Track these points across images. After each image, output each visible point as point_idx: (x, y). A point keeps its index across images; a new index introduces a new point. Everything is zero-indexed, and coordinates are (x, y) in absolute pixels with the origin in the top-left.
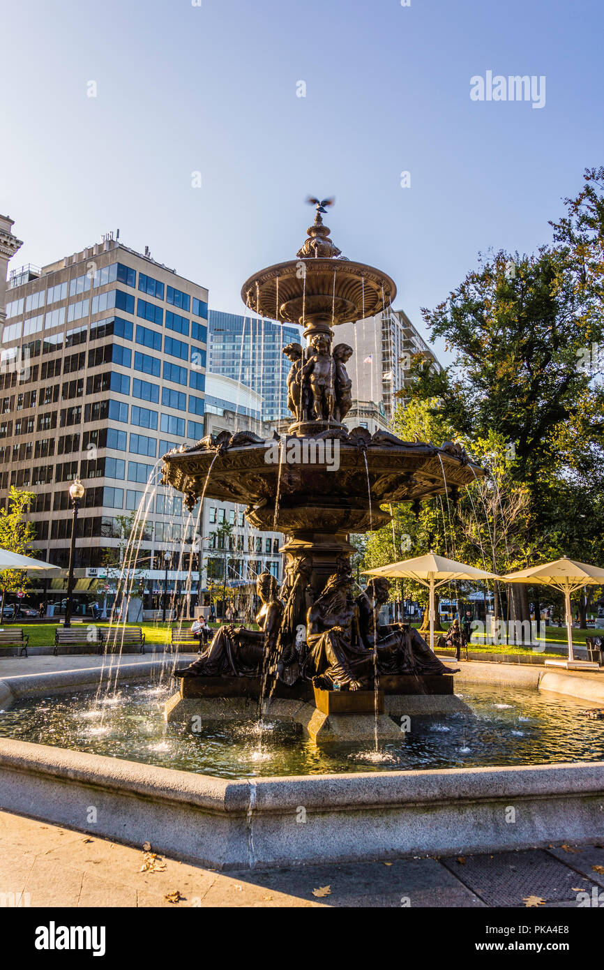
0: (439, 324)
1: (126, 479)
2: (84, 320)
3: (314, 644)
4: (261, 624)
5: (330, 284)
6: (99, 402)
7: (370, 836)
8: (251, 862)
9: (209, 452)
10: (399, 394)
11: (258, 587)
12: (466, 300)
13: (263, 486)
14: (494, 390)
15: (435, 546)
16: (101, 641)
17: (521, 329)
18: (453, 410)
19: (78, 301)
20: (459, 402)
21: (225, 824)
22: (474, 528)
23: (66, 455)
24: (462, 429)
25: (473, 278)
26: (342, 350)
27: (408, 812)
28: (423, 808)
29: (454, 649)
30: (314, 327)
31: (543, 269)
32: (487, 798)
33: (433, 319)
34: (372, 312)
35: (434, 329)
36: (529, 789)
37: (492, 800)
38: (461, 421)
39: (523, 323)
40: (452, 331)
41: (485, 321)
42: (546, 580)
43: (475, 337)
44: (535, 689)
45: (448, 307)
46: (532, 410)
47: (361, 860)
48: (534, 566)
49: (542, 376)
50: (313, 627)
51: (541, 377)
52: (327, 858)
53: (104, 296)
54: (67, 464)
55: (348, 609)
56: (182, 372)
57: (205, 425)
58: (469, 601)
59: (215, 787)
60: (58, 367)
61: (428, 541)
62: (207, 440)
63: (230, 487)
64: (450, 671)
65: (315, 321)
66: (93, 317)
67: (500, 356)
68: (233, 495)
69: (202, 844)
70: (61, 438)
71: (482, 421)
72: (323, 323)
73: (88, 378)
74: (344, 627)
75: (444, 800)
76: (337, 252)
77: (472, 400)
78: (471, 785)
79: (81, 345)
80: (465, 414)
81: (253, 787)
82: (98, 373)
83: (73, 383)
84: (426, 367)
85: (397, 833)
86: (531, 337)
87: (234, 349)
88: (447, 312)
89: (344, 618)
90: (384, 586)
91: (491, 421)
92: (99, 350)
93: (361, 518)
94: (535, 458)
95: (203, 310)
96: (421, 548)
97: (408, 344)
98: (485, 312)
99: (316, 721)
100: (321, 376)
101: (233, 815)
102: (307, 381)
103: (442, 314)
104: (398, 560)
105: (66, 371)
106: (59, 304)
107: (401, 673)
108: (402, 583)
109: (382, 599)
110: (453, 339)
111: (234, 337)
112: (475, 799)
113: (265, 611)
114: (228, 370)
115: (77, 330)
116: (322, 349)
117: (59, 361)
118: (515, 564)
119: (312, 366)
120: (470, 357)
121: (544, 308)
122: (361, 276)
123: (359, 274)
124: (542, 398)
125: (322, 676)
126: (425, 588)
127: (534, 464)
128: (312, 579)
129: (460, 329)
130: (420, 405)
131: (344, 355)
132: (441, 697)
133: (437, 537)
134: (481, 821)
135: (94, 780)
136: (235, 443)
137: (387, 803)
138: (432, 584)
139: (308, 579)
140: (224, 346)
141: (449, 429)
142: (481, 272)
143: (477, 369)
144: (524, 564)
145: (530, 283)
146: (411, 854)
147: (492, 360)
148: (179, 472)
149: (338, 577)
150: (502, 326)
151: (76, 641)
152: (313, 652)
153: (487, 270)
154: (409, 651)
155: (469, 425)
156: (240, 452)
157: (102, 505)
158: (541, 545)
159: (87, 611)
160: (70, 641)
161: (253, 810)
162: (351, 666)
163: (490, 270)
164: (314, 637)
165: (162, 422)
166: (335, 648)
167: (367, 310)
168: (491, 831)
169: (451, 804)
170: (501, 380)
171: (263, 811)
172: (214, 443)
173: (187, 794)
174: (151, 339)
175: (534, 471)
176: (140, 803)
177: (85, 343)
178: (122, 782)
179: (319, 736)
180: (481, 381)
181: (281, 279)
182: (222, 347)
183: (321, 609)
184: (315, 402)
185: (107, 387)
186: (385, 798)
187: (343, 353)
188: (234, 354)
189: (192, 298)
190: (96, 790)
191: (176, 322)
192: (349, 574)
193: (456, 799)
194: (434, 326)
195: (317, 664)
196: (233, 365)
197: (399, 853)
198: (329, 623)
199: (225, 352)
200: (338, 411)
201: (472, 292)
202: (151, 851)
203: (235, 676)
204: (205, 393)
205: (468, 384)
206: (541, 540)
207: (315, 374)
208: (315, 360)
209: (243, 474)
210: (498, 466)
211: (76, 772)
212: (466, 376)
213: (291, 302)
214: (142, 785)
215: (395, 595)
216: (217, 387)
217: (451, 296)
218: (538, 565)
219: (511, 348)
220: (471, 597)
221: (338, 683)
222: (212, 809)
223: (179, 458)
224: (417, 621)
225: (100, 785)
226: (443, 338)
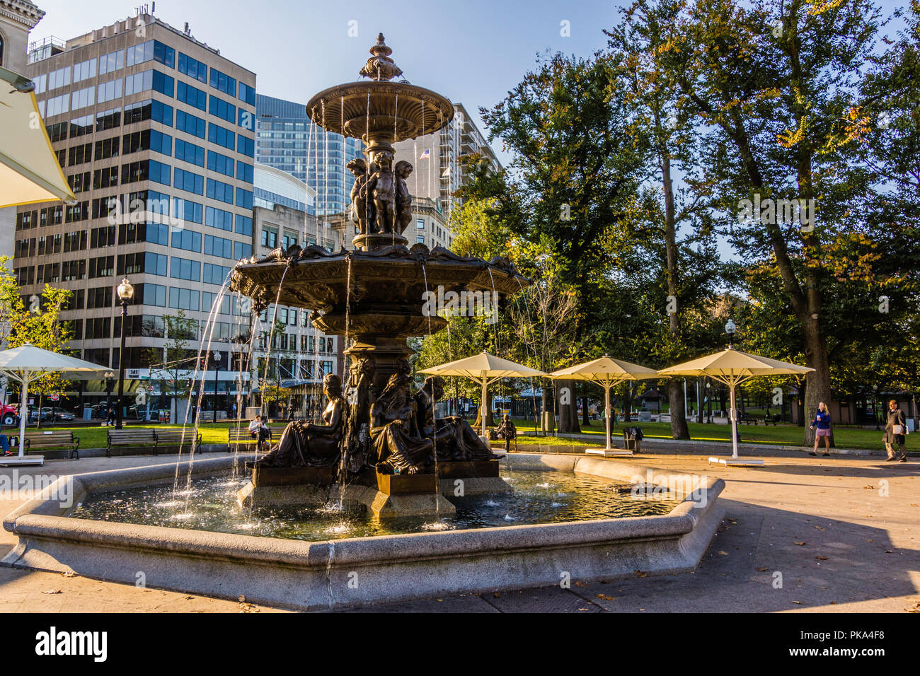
0: (497, 125)
1: (169, 275)
2: (117, 102)
3: (377, 436)
4: (328, 419)
5: (392, 105)
6: (136, 193)
7: (426, 581)
8: (330, 604)
9: (280, 263)
10: (457, 194)
11: (324, 386)
12: (524, 100)
13: (330, 294)
14: (548, 193)
15: (489, 345)
16: (155, 442)
17: (575, 133)
18: (509, 212)
19: (109, 81)
20: (515, 203)
21: (309, 576)
22: (525, 329)
23: (100, 249)
24: (517, 230)
25: (531, 79)
26: (403, 167)
27: (457, 562)
28: (469, 558)
29: (504, 442)
30: (377, 144)
31: (598, 73)
32: (519, 548)
33: (491, 119)
34: (430, 130)
35: (492, 129)
36: (552, 540)
37: (523, 550)
38: (516, 222)
39: (578, 127)
40: (510, 132)
41: (541, 124)
42: (589, 377)
43: (532, 138)
44: (571, 472)
45: (506, 107)
46: (583, 214)
47: (419, 599)
48: (578, 363)
49: (594, 180)
50: (376, 421)
51: (594, 182)
52: (391, 598)
53: (139, 77)
54: (101, 259)
55: (407, 405)
56: (228, 161)
57: (254, 220)
58: (522, 397)
59: (301, 548)
60: (89, 152)
61: (483, 340)
62: (278, 252)
63: (298, 294)
64: (496, 457)
65: (378, 139)
66: (127, 99)
67: (555, 159)
68: (302, 302)
69: (289, 593)
70: (94, 231)
71: (537, 223)
72: (386, 141)
73: (123, 166)
74: (404, 420)
75: (484, 551)
76: (398, 72)
77: (528, 202)
78: (506, 539)
79: (114, 129)
80: (521, 215)
81: (332, 546)
82: (135, 161)
83: (106, 171)
84: (484, 168)
85: (447, 578)
86: (585, 141)
87: (283, 137)
88: (505, 112)
89: (404, 413)
90: (439, 384)
91: (545, 223)
92: (135, 135)
93: (420, 323)
94: (586, 260)
95: (250, 95)
96: (476, 347)
97: (467, 139)
98: (542, 113)
99: (379, 501)
100: (383, 191)
101: (315, 569)
102: (371, 196)
103: (500, 114)
104: (454, 359)
105: (98, 158)
106: (87, 83)
107: (454, 460)
108: (457, 381)
109: (439, 395)
110: (510, 140)
111: (284, 125)
112: (509, 549)
113: (331, 407)
114: (277, 160)
115: (110, 112)
116: (384, 166)
117: (89, 146)
118: (562, 361)
119: (375, 181)
120: (526, 159)
121: (598, 113)
122: (422, 99)
123: (419, 97)
124: (594, 201)
125: (384, 463)
126: (480, 385)
127: (584, 266)
128: (374, 378)
129: (518, 131)
130: (477, 205)
131: (405, 172)
132: (488, 479)
133: (491, 336)
134: (514, 567)
135: (192, 549)
136: (305, 256)
137: (440, 555)
138: (484, 381)
139: (371, 378)
140: (272, 134)
141: (505, 230)
142: (538, 73)
143: (534, 171)
144: (571, 362)
145: (586, 86)
146: (458, 593)
147: (548, 162)
148: (250, 282)
149: (398, 376)
150: (557, 128)
151: (129, 443)
152: (376, 443)
153: (545, 71)
154: (461, 442)
155: (524, 226)
156: (310, 265)
157: (142, 303)
158: (586, 344)
159: (128, 414)
160: (122, 443)
161: (332, 564)
162: (410, 454)
163: (548, 71)
164: (376, 430)
165: (208, 216)
166: (396, 439)
167: (427, 128)
168: (521, 574)
169: (491, 555)
170: (555, 184)
171: (340, 564)
172: (285, 255)
173: (276, 554)
174: (191, 125)
175: (584, 273)
176: (234, 566)
177: (118, 128)
178: (218, 549)
179: (381, 513)
180: (536, 183)
181: (346, 98)
182: (270, 135)
183: (383, 406)
184: (378, 216)
185: (145, 177)
186: (439, 551)
187: (404, 169)
188: (283, 143)
189: (238, 83)
190: (192, 559)
191: (220, 108)
192: (408, 373)
193: (494, 550)
194: (491, 126)
195: (380, 453)
196: (283, 154)
197: (449, 592)
198: (390, 417)
199: (274, 140)
200: (399, 224)
201: (529, 93)
202: (246, 601)
203: (304, 466)
204: (255, 185)
205: (525, 186)
206: (587, 339)
207: (378, 190)
208: (378, 176)
209: (312, 284)
210: (549, 269)
211: (175, 544)
212: (522, 178)
213: (354, 119)
214: (237, 550)
215: (450, 392)
216: (267, 180)
217: (508, 96)
218: (582, 362)
219: (566, 152)
220: (523, 394)
221: (399, 468)
222: (297, 565)
223: (251, 268)
224: (472, 418)
225: (198, 554)
226: (501, 139)
